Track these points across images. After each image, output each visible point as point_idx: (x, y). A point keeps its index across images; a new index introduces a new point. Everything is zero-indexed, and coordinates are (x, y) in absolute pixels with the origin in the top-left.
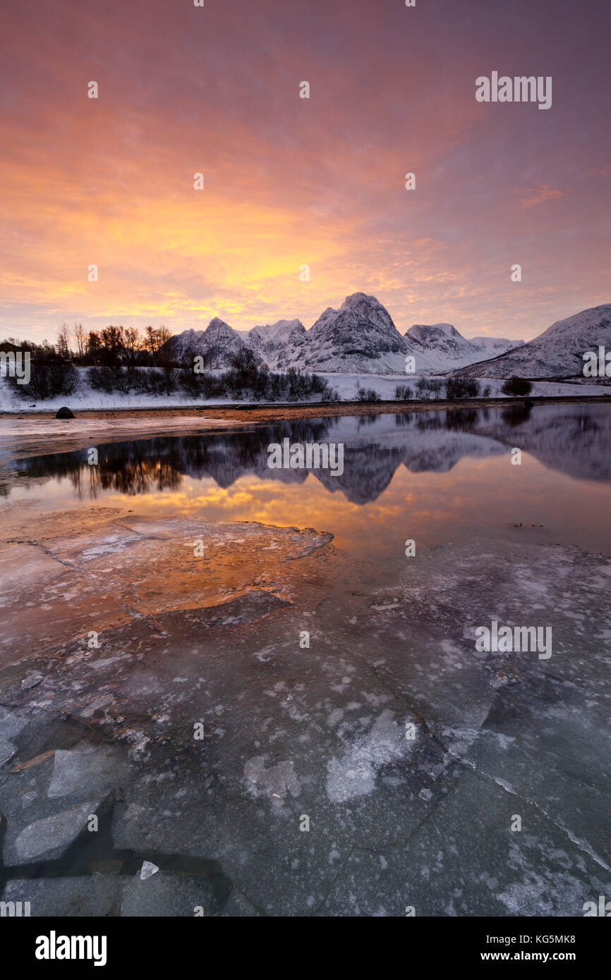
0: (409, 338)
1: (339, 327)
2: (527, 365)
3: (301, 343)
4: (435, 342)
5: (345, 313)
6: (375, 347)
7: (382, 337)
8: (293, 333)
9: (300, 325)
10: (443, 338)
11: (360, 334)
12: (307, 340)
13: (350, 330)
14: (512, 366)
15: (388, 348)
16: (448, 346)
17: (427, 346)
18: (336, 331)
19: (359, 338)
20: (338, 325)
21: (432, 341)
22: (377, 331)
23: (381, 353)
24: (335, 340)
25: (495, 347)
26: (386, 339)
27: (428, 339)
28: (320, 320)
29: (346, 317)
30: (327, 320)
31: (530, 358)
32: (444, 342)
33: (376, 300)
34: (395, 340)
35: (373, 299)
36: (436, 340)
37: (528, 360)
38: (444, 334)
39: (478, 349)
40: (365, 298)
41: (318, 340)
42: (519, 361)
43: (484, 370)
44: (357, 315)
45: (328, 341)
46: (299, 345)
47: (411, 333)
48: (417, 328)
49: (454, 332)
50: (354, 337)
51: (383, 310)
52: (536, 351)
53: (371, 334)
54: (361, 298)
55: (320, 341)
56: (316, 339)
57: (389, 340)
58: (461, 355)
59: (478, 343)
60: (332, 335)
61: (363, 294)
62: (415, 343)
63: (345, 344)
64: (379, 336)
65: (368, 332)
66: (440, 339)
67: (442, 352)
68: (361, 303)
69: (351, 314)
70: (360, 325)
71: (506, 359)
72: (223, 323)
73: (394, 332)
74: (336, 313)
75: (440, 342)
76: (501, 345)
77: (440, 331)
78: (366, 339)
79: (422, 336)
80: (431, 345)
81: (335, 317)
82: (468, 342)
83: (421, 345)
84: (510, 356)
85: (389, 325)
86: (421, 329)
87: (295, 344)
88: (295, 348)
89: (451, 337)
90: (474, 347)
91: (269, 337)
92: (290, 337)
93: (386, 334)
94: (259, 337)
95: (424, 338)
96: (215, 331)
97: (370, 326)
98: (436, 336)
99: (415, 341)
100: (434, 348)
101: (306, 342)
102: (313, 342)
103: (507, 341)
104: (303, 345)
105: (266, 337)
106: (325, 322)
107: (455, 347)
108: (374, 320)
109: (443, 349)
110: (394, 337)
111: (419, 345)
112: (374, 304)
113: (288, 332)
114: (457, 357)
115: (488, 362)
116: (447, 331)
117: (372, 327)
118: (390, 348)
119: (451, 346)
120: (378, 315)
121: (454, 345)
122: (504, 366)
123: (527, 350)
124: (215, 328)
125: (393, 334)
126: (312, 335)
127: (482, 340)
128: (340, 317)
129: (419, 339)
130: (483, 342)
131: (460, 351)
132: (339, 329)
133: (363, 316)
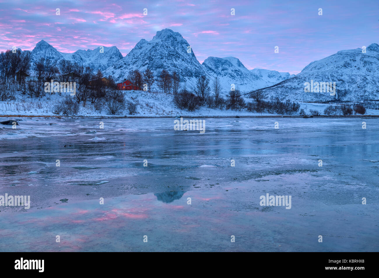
0: (206, 66)
1: (153, 56)
2: (297, 92)
3: (121, 67)
4: (225, 71)
5: (157, 44)
6: (182, 73)
7: (186, 65)
8: (111, 58)
9: (118, 51)
10: (231, 68)
11: (170, 62)
12: (125, 64)
13: (162, 58)
14: (287, 92)
15: (192, 74)
16: (235, 74)
17: (220, 74)
18: (150, 59)
19: (169, 65)
20: (153, 53)
21: (223, 70)
22: (183, 60)
23: (186, 78)
24: (150, 66)
25: (269, 76)
26: (189, 67)
27: (220, 69)
28: (135, 48)
29: (158, 48)
30: (143, 49)
31: (299, 86)
32: (232, 71)
33: (181, 36)
34: (196, 68)
35: (178, 34)
36: (226, 69)
37: (298, 88)
38: (232, 65)
39: (257, 78)
40: (172, 34)
41: (135, 65)
42: (291, 89)
43: (268, 94)
44: (167, 47)
45: (144, 66)
46: (119, 68)
47: (207, 63)
48: (211, 59)
49: (240, 64)
50: (165, 64)
51: (186, 44)
52: (302, 82)
53: (178, 62)
54: (169, 33)
55: (137, 66)
56: (134, 63)
57: (193, 68)
58: (246, 82)
59: (257, 73)
60: (147, 61)
61: (170, 31)
62: (210, 71)
63: (158, 70)
64: (185, 64)
65: (176, 61)
66: (229, 69)
67: (231, 79)
68: (169, 37)
69: (162, 46)
70: (169, 55)
71: (282, 87)
72: (49, 46)
73: (195, 62)
74: (150, 44)
75: (230, 71)
76: (274, 76)
77: (230, 62)
78: (175, 66)
79: (216, 66)
80: (223, 73)
81: (149, 47)
82: (250, 72)
83: (215, 72)
84: (285, 85)
85: (191, 56)
86: (215, 61)
87: (115, 67)
88: (115, 71)
89: (237, 68)
90: (254, 76)
91: (90, 60)
92: (109, 61)
93: (189, 63)
94: (81, 59)
95: (217, 68)
96: (41, 52)
97: (177, 56)
98: (226, 66)
99: (210, 69)
100: (225, 75)
101: (125, 66)
102: (131, 66)
103: (278, 73)
104: (122, 68)
105: (87, 59)
106: (141, 51)
107: (241, 75)
108: (180, 51)
109: (232, 76)
110: (196, 66)
111: (213, 73)
112: (179, 39)
113: (107, 57)
114: (242, 83)
115: (269, 88)
116: (235, 63)
117: (179, 57)
118: (193, 74)
119: (238, 74)
120: (183, 47)
121: (240, 73)
122: (282, 92)
123: (297, 81)
124: (41, 49)
125: (195, 63)
126: (130, 61)
127: (260, 71)
128: (153, 47)
129: (213, 68)
130: (260, 73)
131: (244, 79)
132: (153, 57)
133: (172, 48)
